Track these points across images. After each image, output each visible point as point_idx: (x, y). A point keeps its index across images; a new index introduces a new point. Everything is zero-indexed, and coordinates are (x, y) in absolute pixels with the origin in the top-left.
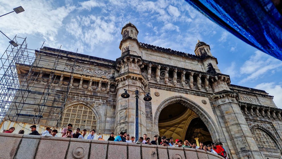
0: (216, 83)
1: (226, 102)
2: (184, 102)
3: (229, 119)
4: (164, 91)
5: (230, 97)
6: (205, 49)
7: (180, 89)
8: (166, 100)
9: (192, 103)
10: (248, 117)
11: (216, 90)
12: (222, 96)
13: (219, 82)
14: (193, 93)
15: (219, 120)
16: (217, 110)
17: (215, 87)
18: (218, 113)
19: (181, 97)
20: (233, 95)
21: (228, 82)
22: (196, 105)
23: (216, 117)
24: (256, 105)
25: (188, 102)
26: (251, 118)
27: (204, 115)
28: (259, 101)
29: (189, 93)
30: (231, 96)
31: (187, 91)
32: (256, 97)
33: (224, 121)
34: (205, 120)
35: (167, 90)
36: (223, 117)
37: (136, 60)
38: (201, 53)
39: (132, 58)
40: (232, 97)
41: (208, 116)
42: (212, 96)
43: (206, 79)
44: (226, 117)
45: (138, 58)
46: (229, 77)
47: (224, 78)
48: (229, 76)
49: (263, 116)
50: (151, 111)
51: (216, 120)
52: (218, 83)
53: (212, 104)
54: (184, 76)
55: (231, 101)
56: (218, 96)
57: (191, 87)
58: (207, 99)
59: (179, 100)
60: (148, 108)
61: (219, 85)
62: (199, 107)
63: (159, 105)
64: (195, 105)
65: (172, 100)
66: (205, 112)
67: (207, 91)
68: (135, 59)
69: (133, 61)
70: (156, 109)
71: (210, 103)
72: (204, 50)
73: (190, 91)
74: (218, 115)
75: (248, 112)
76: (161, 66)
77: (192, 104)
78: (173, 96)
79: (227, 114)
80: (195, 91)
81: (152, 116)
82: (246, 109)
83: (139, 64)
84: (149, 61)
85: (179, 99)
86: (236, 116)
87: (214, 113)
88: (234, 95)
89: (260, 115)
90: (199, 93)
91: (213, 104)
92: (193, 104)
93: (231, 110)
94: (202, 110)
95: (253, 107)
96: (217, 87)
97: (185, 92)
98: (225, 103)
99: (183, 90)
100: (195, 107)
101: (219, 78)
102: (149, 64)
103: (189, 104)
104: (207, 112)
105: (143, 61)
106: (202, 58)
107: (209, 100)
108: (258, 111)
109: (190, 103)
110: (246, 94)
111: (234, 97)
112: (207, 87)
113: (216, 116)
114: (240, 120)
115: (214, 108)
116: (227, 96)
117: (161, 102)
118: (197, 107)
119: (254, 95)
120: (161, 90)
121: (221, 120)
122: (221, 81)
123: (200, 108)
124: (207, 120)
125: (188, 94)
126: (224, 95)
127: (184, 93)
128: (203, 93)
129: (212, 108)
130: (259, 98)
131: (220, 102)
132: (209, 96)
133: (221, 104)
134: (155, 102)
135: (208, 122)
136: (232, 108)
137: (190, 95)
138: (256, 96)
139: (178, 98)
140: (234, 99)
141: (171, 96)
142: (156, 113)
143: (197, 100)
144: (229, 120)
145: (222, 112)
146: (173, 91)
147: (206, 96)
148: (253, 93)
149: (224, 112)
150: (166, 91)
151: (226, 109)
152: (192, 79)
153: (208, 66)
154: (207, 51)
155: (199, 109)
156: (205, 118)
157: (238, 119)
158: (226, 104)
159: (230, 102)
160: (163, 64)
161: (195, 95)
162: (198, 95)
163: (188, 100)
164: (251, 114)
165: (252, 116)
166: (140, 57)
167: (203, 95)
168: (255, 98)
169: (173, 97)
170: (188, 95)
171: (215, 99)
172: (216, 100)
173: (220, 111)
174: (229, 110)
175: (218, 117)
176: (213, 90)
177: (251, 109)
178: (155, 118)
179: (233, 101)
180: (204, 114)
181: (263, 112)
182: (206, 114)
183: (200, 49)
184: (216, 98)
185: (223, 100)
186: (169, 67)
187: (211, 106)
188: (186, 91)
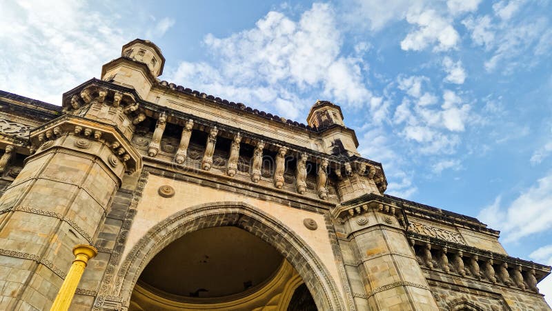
0: (347, 181)
1: (370, 224)
2: (252, 220)
3: (374, 270)
4: (194, 186)
5: (380, 211)
6: (330, 112)
7: (244, 187)
8: (189, 210)
9: (274, 223)
10: (435, 277)
11: (347, 197)
12: (358, 210)
13: (355, 178)
14: (280, 200)
15: (347, 274)
16: (345, 246)
17: (343, 191)
18: (348, 256)
19: (242, 207)
20: (387, 208)
21: (378, 180)
22: (285, 231)
23: (341, 265)
24: (455, 245)
25: (263, 221)
26: (443, 278)
27: (305, 260)
28: (464, 239)
29: (268, 198)
30: (384, 208)
31: (265, 192)
32: (457, 230)
33: (363, 276)
34: (308, 276)
35: (202, 185)
36: (359, 266)
37: (118, 97)
38: (320, 121)
39: (103, 90)
40: (384, 211)
41: (316, 262)
42: (332, 211)
43: (321, 169)
44: (369, 265)
45: (125, 94)
46: (381, 168)
47: (368, 168)
48: (380, 165)
49: (476, 276)
50: (125, 234)
51: (340, 273)
52: (353, 181)
53: (331, 230)
54: (261, 154)
55: (381, 221)
56: (350, 208)
57: (278, 183)
58: (319, 219)
59: (234, 214)
60: (117, 224)
61: (354, 186)
62: (291, 235)
63: (160, 221)
64: (280, 231)
65: (212, 212)
66: (307, 250)
67: (322, 198)
68: (114, 93)
69: (109, 100)
70: (147, 230)
71: (327, 228)
72: (328, 115)
73: (274, 194)
74: (345, 259)
75: (434, 261)
76: (194, 122)
77: (272, 226)
78: (217, 201)
79: (370, 257)
80: (288, 194)
81: (120, 249)
82: (429, 254)
83: (128, 109)
84: (159, 106)
85: (237, 210)
86: (394, 263)
87: (335, 255)
88: (390, 207)
89: (467, 274)
90: (300, 200)
91: (335, 232)
92: (276, 228)
93: (381, 245)
94: (301, 245)
95: (448, 248)
96: (349, 190)
97: (257, 195)
98: (366, 226)
99: (251, 188)
100: (280, 235)
101: (355, 169)
102: (158, 113)
103: (265, 226)
104: (313, 249)
105: (143, 103)
106: (320, 130)
107: (324, 222)
108: (461, 262)
109: (269, 224)
110: (431, 220)
111: (390, 213)
112: (323, 189)
113: (341, 262)
114: (408, 274)
115: (336, 243)
116: (372, 208)
117: (173, 213)
118: (286, 236)
119: (449, 225)
120: (184, 183)
121: (353, 275)
122: (361, 176)
123: (296, 240)
124: (313, 272)
125: (265, 200)
126: (365, 207)
127: (255, 197)
128: (309, 203)
129: (332, 242)
130: (463, 232)
131: (353, 224)
132: (325, 211)
133: (356, 229)
134: (150, 210)
135: (315, 279)
136: (385, 239)
137: (273, 204)
138: (456, 227)
139: (234, 206)
140: (393, 218)
141: (212, 201)
142: (142, 243)
143: (290, 218)
144: (376, 274)
145: (357, 253)
146: (221, 189)
147: (317, 209)
148: (449, 220)
149: (364, 251)
150: (198, 188)
151: (369, 244)
152: (281, 163)
153: (332, 146)
154: (332, 117)
155: (291, 240)
156: (309, 267)
157: (401, 271)
158: (370, 230)
159: (380, 225)
160: (201, 118)
161: (287, 205)
162: (296, 206)
163: (262, 216)
164: (444, 269)
165: (447, 273)
166: (133, 91)
167: (312, 206)
168: (454, 231)
169: (218, 203)
170: (267, 203)
171: (343, 219)
172: (343, 221)
173: (352, 249)
174: (377, 245)
175: (344, 266)
176: (340, 197)
177: (442, 255)
178: (131, 257)
179: (388, 221)
180: (305, 255)
181: (476, 266)
182: (312, 255)
183: (318, 113)
184: (345, 216)
185: (360, 218)
186: (218, 127)
187: (330, 236)
188: (261, 193)
